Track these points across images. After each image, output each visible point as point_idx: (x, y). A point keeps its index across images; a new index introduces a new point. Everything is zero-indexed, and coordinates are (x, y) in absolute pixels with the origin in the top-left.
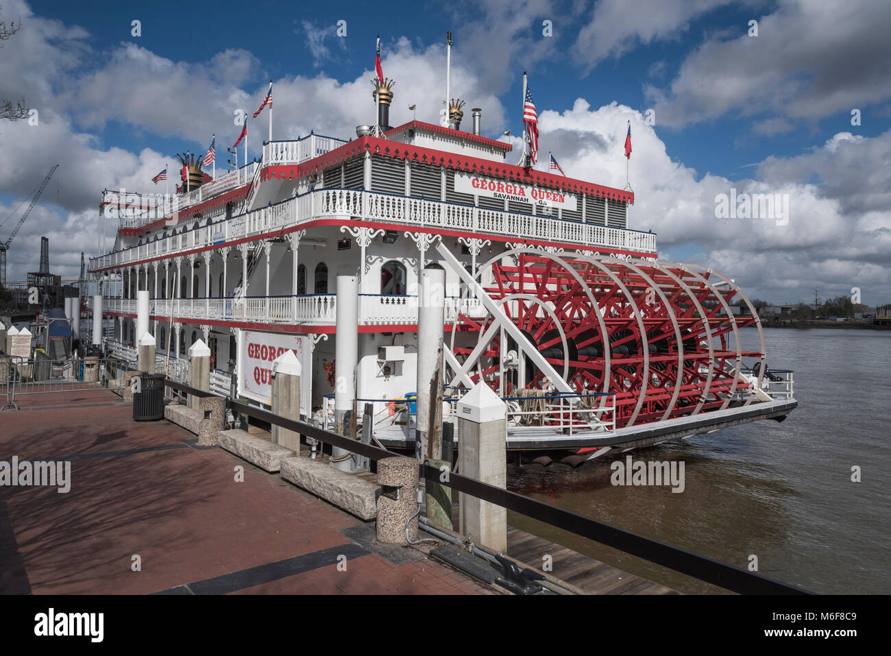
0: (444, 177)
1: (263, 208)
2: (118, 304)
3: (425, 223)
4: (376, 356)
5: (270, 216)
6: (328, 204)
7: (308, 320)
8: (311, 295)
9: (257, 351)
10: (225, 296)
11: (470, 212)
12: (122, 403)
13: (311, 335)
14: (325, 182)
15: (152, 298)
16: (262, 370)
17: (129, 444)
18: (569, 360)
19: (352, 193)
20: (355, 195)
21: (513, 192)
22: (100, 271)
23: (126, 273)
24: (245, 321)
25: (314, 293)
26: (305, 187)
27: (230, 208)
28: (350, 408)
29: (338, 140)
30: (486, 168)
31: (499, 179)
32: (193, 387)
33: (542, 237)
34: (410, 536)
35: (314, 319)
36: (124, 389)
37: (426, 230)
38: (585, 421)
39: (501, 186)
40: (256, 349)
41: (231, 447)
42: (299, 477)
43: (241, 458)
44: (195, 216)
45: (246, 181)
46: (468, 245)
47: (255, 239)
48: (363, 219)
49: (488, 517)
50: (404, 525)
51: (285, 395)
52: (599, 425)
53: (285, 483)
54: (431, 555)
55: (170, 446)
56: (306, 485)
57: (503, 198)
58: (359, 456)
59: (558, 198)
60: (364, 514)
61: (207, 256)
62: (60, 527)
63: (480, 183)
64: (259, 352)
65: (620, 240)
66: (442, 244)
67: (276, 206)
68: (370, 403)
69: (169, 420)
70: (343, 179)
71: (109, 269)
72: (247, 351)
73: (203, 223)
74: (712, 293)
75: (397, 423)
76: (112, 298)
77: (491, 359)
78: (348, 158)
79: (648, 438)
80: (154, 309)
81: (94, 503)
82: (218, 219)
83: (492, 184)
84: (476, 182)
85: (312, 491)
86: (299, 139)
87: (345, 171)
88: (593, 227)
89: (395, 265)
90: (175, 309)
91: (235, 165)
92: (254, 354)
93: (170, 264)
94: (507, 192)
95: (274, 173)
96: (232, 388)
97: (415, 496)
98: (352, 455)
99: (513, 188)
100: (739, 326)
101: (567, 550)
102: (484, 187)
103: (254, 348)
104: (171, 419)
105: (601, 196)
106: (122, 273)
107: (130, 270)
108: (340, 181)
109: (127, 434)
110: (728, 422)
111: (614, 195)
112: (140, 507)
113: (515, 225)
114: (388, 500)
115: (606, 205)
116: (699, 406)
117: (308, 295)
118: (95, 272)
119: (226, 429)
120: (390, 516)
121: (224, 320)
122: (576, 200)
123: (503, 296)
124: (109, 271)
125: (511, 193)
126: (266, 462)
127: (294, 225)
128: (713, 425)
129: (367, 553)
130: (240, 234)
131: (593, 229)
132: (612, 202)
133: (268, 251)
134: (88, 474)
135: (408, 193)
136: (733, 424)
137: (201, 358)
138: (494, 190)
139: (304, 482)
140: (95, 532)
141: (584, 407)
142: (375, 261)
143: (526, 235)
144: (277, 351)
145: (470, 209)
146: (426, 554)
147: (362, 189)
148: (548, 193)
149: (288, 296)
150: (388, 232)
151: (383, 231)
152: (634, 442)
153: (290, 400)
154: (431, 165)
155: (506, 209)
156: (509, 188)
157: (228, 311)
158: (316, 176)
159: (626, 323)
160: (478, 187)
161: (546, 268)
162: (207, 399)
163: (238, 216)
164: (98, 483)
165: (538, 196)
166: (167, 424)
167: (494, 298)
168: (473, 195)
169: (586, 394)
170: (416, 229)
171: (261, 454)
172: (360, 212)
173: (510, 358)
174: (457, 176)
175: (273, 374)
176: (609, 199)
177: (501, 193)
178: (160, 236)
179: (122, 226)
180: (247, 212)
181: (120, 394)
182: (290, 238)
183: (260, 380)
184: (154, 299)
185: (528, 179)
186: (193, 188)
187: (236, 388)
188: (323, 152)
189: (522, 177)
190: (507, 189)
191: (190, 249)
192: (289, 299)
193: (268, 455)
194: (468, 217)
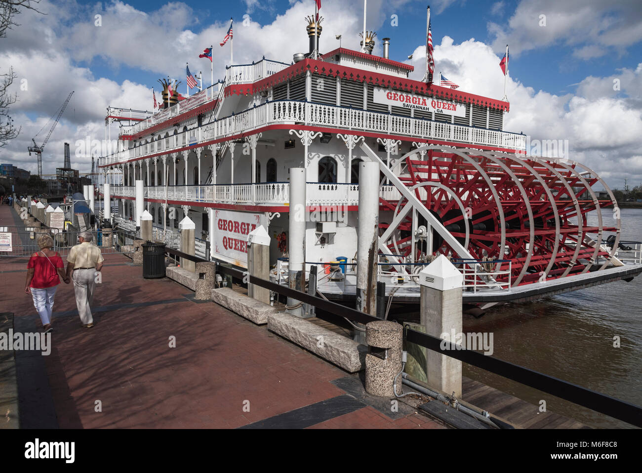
0: (365, 91)
1: (228, 117)
2: (121, 190)
3: (352, 127)
4: (315, 230)
5: (233, 123)
6: (279, 113)
7: (262, 202)
8: (264, 183)
9: (225, 225)
10: (199, 184)
11: (386, 118)
12: (132, 264)
13: (267, 213)
14: (274, 97)
15: (145, 185)
16: (229, 239)
17: (144, 298)
18: (470, 233)
19: (298, 103)
20: (300, 105)
21: (417, 102)
22: (107, 166)
23: (126, 167)
24: (215, 202)
25: (266, 181)
26: (258, 100)
27: (200, 118)
28: (300, 269)
29: (283, 63)
30: (398, 83)
31: (407, 92)
32: (183, 252)
33: (440, 138)
34: (396, 391)
35: (267, 201)
36: (133, 253)
37: (353, 132)
38: (484, 282)
39: (408, 98)
40: (224, 223)
41: (223, 302)
42: (286, 331)
43: (232, 311)
44: (174, 125)
45: (212, 98)
46: (384, 144)
47: (222, 141)
48: (306, 124)
49: (448, 369)
50: (392, 381)
51: (258, 260)
52: (496, 285)
53: (272, 335)
54: (419, 409)
55: (175, 300)
56: (292, 337)
57: (409, 108)
58: (307, 304)
59: (452, 107)
60: (350, 367)
61: (186, 154)
62: (102, 372)
63: (393, 95)
64: (227, 225)
65: (499, 140)
66: (365, 144)
67: (238, 115)
68: (315, 265)
69: (170, 278)
70: (288, 94)
71: (113, 164)
72: (218, 226)
73: (181, 130)
74: (580, 180)
75: (333, 280)
76: (117, 185)
77: (405, 232)
78: (294, 77)
79: (535, 295)
80: (147, 193)
81: (126, 350)
82: (191, 127)
83: (402, 97)
84: (390, 95)
85: (298, 343)
86: (254, 64)
87: (290, 87)
88: (478, 129)
89: (328, 160)
90: (162, 194)
91: (200, 87)
92: (223, 227)
93: (158, 161)
94: (413, 103)
95: (235, 90)
96: (206, 252)
97: (401, 356)
98: (302, 305)
99: (417, 100)
100: (602, 206)
101: (487, 387)
102: (396, 99)
103: (223, 222)
104: (171, 278)
105: (484, 105)
106: (123, 168)
107: (128, 165)
108: (286, 95)
109: (141, 289)
110: (594, 282)
111: (494, 105)
112: (161, 354)
113: (420, 129)
114: (376, 359)
115: (488, 112)
116: (568, 270)
117: (262, 183)
118: (104, 167)
119: (216, 287)
120: (380, 374)
121: (199, 202)
122: (465, 109)
123: (415, 184)
124: (114, 166)
125: (416, 103)
126: (255, 316)
127: (253, 129)
128: (582, 285)
129: (363, 405)
130: (209, 138)
131: (478, 132)
132: (492, 110)
133: (232, 150)
134: (117, 323)
135: (338, 104)
136: (597, 284)
137: (189, 231)
138: (403, 101)
139: (291, 335)
140: (130, 378)
141: (484, 271)
142: (313, 157)
143: (428, 136)
144: (240, 225)
145: (386, 116)
146: (415, 408)
147: (305, 100)
148: (444, 104)
149: (248, 184)
150: (324, 134)
151: (321, 133)
152: (524, 298)
153: (262, 264)
154: (356, 82)
155: (412, 115)
156: (415, 99)
157: (202, 195)
158: (267, 92)
159: (515, 204)
160: (391, 99)
161: (451, 161)
162: (202, 263)
163: (207, 124)
164: (126, 331)
165: (436, 105)
166: (168, 281)
167: (407, 185)
168: (387, 105)
169: (485, 261)
170: (345, 132)
171: (250, 309)
172: (304, 119)
173: (421, 231)
174: (376, 90)
175: (249, 244)
176: (490, 108)
177: (409, 104)
178: (149, 140)
179: (121, 133)
180: (216, 121)
181: (130, 256)
182: (250, 140)
183: (228, 247)
184: (147, 186)
185: (430, 92)
186: (172, 104)
187: (209, 252)
188: (272, 73)
189: (425, 91)
190: (413, 100)
191: (172, 150)
192: (250, 186)
193: (256, 310)
194: (384, 122)
